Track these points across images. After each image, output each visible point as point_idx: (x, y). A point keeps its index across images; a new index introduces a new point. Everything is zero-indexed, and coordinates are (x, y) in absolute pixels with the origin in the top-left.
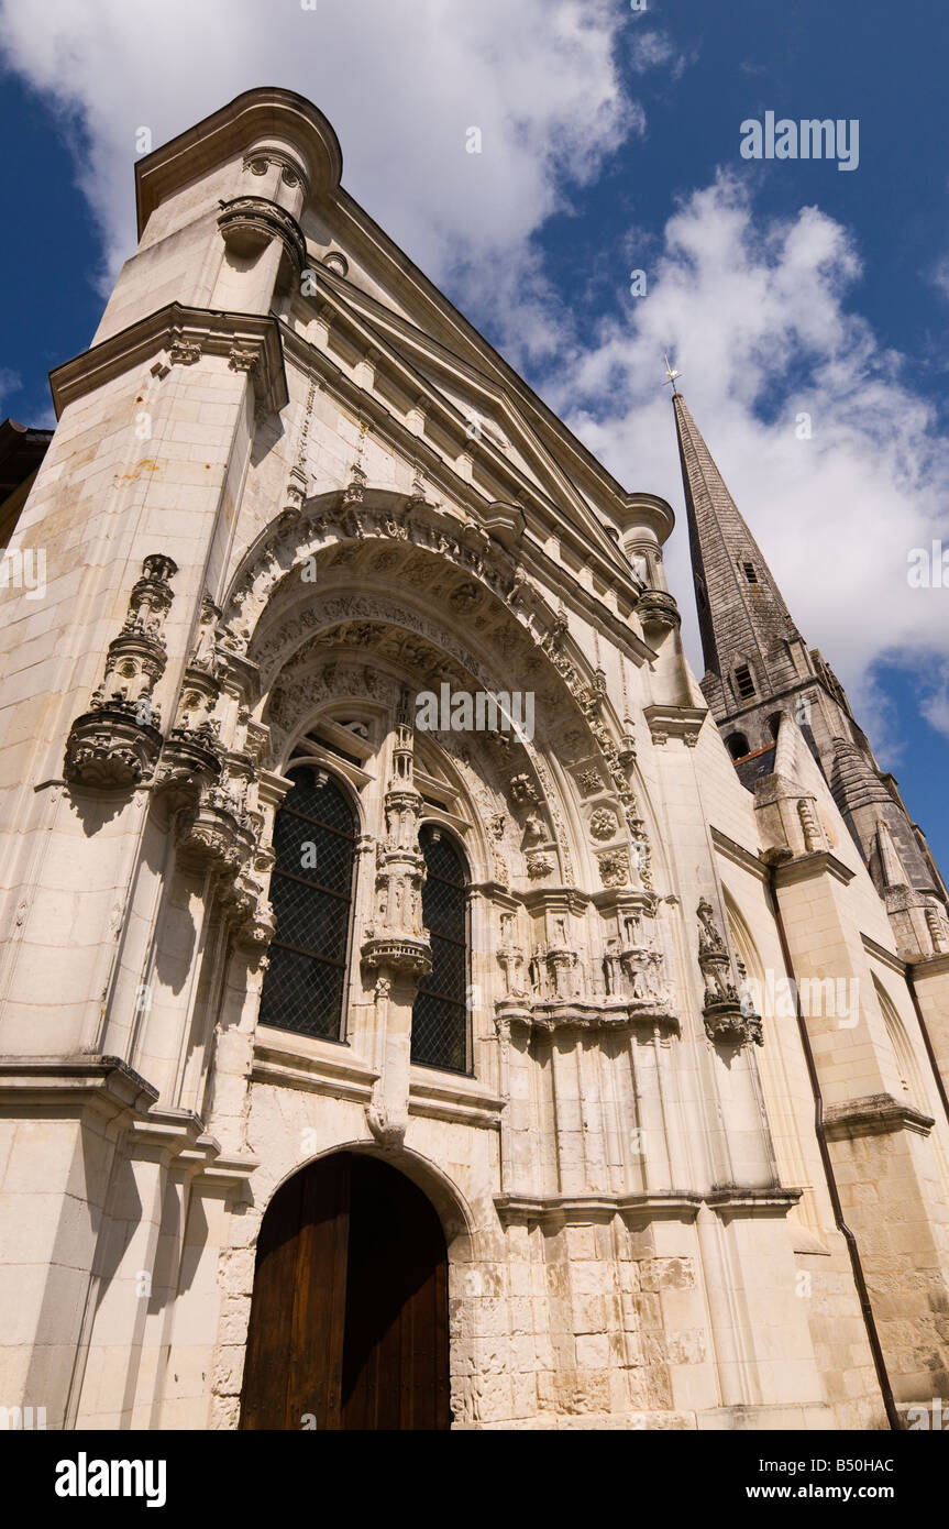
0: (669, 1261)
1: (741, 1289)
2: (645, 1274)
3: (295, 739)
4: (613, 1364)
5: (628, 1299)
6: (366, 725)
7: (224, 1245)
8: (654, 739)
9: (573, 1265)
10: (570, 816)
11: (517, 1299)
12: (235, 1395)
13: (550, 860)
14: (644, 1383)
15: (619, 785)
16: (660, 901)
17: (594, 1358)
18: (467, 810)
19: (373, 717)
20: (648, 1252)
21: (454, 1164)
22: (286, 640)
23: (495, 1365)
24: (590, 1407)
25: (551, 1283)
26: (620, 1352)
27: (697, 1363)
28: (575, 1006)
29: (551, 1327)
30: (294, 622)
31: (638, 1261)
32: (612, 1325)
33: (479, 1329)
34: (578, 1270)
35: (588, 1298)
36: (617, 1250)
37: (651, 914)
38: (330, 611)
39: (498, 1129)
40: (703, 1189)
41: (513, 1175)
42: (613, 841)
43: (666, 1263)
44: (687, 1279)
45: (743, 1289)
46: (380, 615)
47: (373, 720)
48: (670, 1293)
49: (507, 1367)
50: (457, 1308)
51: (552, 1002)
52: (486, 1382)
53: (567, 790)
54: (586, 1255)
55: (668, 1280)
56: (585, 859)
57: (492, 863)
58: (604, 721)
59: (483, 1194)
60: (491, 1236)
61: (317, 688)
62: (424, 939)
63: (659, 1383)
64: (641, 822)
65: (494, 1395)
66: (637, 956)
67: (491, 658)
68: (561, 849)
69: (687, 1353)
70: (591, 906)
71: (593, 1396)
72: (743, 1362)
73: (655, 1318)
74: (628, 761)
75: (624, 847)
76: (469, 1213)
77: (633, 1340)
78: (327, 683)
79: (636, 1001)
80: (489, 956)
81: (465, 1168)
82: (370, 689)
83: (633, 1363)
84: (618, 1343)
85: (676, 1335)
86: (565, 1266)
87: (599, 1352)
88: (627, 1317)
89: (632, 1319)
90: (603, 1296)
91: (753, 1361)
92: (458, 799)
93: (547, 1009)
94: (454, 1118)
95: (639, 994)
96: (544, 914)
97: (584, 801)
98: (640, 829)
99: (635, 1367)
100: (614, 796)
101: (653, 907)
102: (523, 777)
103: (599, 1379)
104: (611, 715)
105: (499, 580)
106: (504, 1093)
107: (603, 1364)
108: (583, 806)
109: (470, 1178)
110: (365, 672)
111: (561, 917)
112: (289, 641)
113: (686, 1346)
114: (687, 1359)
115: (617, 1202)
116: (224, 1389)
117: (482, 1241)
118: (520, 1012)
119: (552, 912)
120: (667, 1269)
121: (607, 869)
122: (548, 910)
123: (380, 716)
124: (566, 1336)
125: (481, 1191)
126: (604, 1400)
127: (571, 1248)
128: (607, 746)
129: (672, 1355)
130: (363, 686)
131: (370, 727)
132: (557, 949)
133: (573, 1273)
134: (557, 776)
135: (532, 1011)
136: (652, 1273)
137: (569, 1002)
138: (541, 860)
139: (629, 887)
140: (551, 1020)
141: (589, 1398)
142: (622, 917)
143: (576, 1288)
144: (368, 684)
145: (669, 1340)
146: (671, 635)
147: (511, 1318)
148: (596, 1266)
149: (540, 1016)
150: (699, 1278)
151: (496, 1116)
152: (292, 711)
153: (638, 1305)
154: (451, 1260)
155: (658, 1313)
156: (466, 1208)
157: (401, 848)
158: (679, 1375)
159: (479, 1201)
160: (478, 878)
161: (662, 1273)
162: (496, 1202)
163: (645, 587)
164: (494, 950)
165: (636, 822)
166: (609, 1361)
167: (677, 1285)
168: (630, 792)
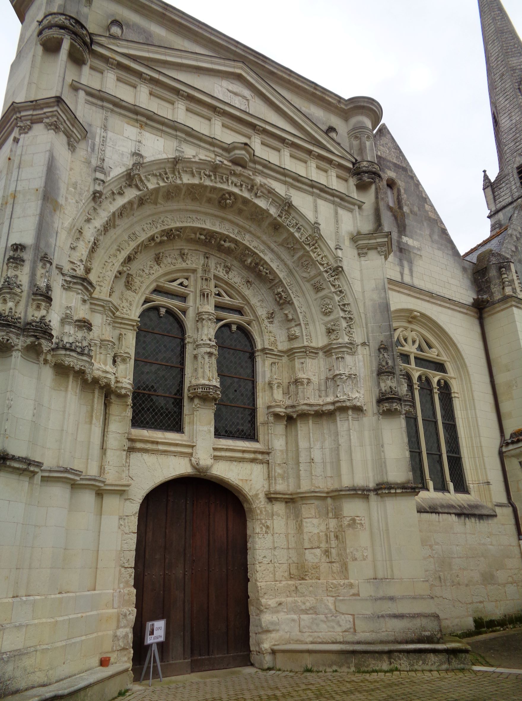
0: (350, 518)
1: (387, 530)
2: (340, 524)
3: (142, 295)
4: (323, 560)
5: (332, 535)
6: (187, 279)
7: (121, 515)
8: (359, 254)
9: (304, 520)
10: (309, 307)
11: (278, 535)
12: (131, 568)
13: (297, 331)
14: (338, 569)
15: (334, 286)
16: (357, 346)
17: (312, 558)
18: (251, 312)
19: (190, 274)
20: (341, 514)
21: (242, 480)
22: (120, 251)
23: (266, 561)
24: (310, 577)
25: (297, 527)
26: (328, 556)
27: (361, 560)
28: (306, 404)
29: (296, 546)
30: (125, 241)
31: (338, 518)
32: (323, 545)
33: (257, 547)
34: (306, 522)
35: (311, 534)
36: (328, 514)
37: (353, 354)
38: (146, 229)
39: (268, 463)
40: (372, 485)
41: (275, 483)
42: (332, 317)
43: (348, 519)
44: (359, 525)
45: (388, 530)
46: (177, 223)
47: (190, 276)
48: (349, 532)
49: (272, 561)
50: (249, 538)
51: (295, 404)
52: (260, 567)
53: (306, 293)
54: (310, 516)
55: (349, 525)
56: (318, 327)
57: (266, 337)
58: (323, 251)
59: (259, 492)
60: (264, 509)
61: (152, 268)
62: (216, 382)
63: (344, 569)
64: (348, 304)
65: (264, 572)
66: (339, 377)
67: (252, 229)
68: (303, 325)
69: (356, 556)
70: (321, 353)
71: (312, 573)
72: (386, 561)
73: (343, 542)
74: (338, 271)
75: (337, 320)
76: (251, 500)
77: (334, 551)
78: (157, 264)
79: (337, 399)
80: (265, 384)
81: (248, 482)
82: (184, 261)
83: (333, 560)
84: (327, 552)
85: (352, 549)
86: (301, 521)
87: (315, 555)
88: (331, 542)
89: (334, 543)
90: (318, 533)
91: (391, 560)
92: (246, 307)
93: (293, 407)
94: (241, 460)
95: (338, 396)
96: (294, 359)
97: (316, 297)
98: (347, 308)
99: (333, 562)
100: (330, 292)
101: (353, 350)
102: (280, 290)
103: (315, 567)
104: (326, 247)
105: (244, 186)
106: (270, 448)
107: (317, 561)
108: (316, 300)
109: (251, 485)
110: (181, 252)
111: (302, 360)
112: (122, 251)
113: (356, 553)
114: (356, 559)
115: (328, 493)
116: (126, 565)
117: (258, 511)
118: (278, 410)
119: (298, 359)
120: (349, 521)
121: (329, 332)
122: (296, 358)
123: (193, 273)
124: (301, 550)
125: (258, 490)
126: (317, 575)
127: (304, 513)
128: (325, 265)
129: (349, 557)
130: (180, 260)
131: (189, 279)
132: (299, 377)
133: (304, 524)
134: (299, 285)
135: (286, 408)
136: (342, 523)
137: (302, 403)
138: (293, 332)
139: (340, 341)
140: (294, 412)
141: (310, 574)
142: (334, 357)
143: (305, 530)
144: (183, 258)
145: (348, 551)
146: (373, 187)
147: (274, 542)
148: (315, 521)
149: (289, 410)
150: (367, 525)
151: (266, 457)
152: (138, 283)
153: (337, 537)
154: (248, 519)
155: (344, 540)
156: (249, 497)
157: (202, 340)
158: (352, 565)
159: (257, 495)
160: (259, 346)
161: (346, 523)
162: (266, 495)
163: (356, 160)
164: (267, 380)
165: (344, 305)
166: (320, 560)
167: (353, 528)
168: (340, 289)
